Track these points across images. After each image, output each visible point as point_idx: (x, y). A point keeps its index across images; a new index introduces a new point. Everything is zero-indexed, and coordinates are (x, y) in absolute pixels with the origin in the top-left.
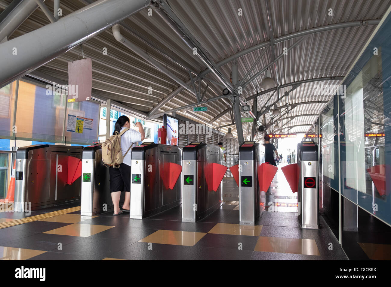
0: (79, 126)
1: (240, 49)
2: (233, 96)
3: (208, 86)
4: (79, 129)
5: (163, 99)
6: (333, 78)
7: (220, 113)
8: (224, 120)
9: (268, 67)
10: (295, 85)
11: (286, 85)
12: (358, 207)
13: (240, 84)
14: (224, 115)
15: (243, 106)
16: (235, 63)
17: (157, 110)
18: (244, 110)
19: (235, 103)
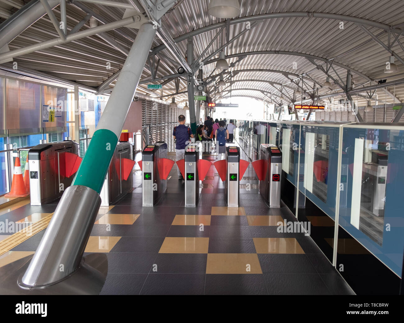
0: (52, 115)
1: (195, 27)
2: (189, 76)
3: (159, 60)
4: (52, 118)
5: (114, 74)
6: (277, 52)
7: (163, 81)
8: (167, 88)
9: (222, 49)
10: (241, 56)
11: (232, 56)
12: (306, 197)
13: (195, 63)
14: (168, 84)
15: (198, 86)
16: (191, 41)
17: (108, 84)
18: (198, 89)
19: (191, 83)
